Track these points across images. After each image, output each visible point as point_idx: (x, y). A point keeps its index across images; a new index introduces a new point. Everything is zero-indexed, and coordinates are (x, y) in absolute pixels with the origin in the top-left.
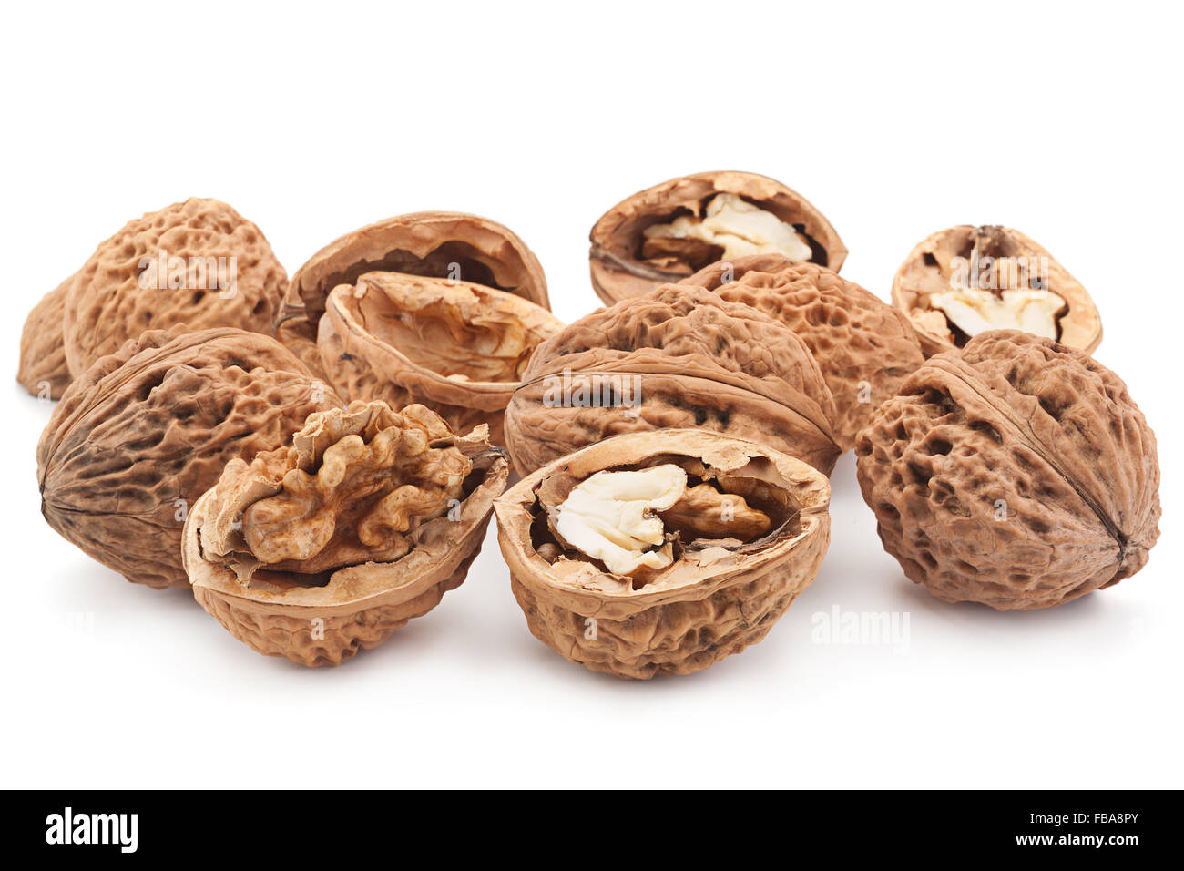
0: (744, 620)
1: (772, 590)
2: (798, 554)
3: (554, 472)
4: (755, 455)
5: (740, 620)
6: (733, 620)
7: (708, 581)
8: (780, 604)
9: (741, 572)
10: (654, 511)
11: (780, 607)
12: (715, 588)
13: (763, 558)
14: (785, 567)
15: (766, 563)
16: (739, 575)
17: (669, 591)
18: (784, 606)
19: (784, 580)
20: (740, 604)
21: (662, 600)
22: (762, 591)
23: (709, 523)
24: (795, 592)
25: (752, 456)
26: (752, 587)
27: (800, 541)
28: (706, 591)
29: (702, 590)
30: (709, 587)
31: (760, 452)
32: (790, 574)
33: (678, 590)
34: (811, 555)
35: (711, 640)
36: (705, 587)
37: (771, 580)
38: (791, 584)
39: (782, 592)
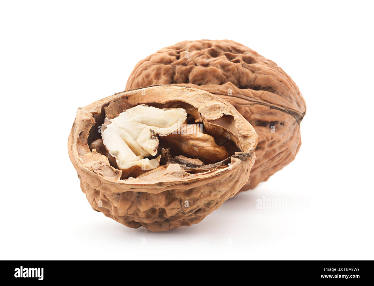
0: (182, 210)
1: (202, 196)
2: (222, 179)
3: (119, 99)
4: (227, 113)
5: (180, 210)
6: (176, 209)
7: (160, 184)
8: (208, 204)
9: (181, 183)
10: (158, 135)
11: (208, 207)
12: (163, 189)
13: (197, 177)
14: (212, 185)
15: (198, 180)
16: (180, 184)
17: (137, 185)
18: (211, 206)
19: (211, 192)
20: (181, 201)
21: (132, 189)
22: (195, 196)
23: (189, 149)
24: (218, 200)
25: (225, 114)
26: (189, 192)
27: (223, 172)
28: (159, 190)
29: (156, 189)
30: (161, 187)
31: (230, 112)
32: (215, 190)
33: (142, 185)
34: (230, 181)
35: (165, 216)
36: (158, 187)
37: (202, 191)
38: (215, 195)
39: (209, 199)
